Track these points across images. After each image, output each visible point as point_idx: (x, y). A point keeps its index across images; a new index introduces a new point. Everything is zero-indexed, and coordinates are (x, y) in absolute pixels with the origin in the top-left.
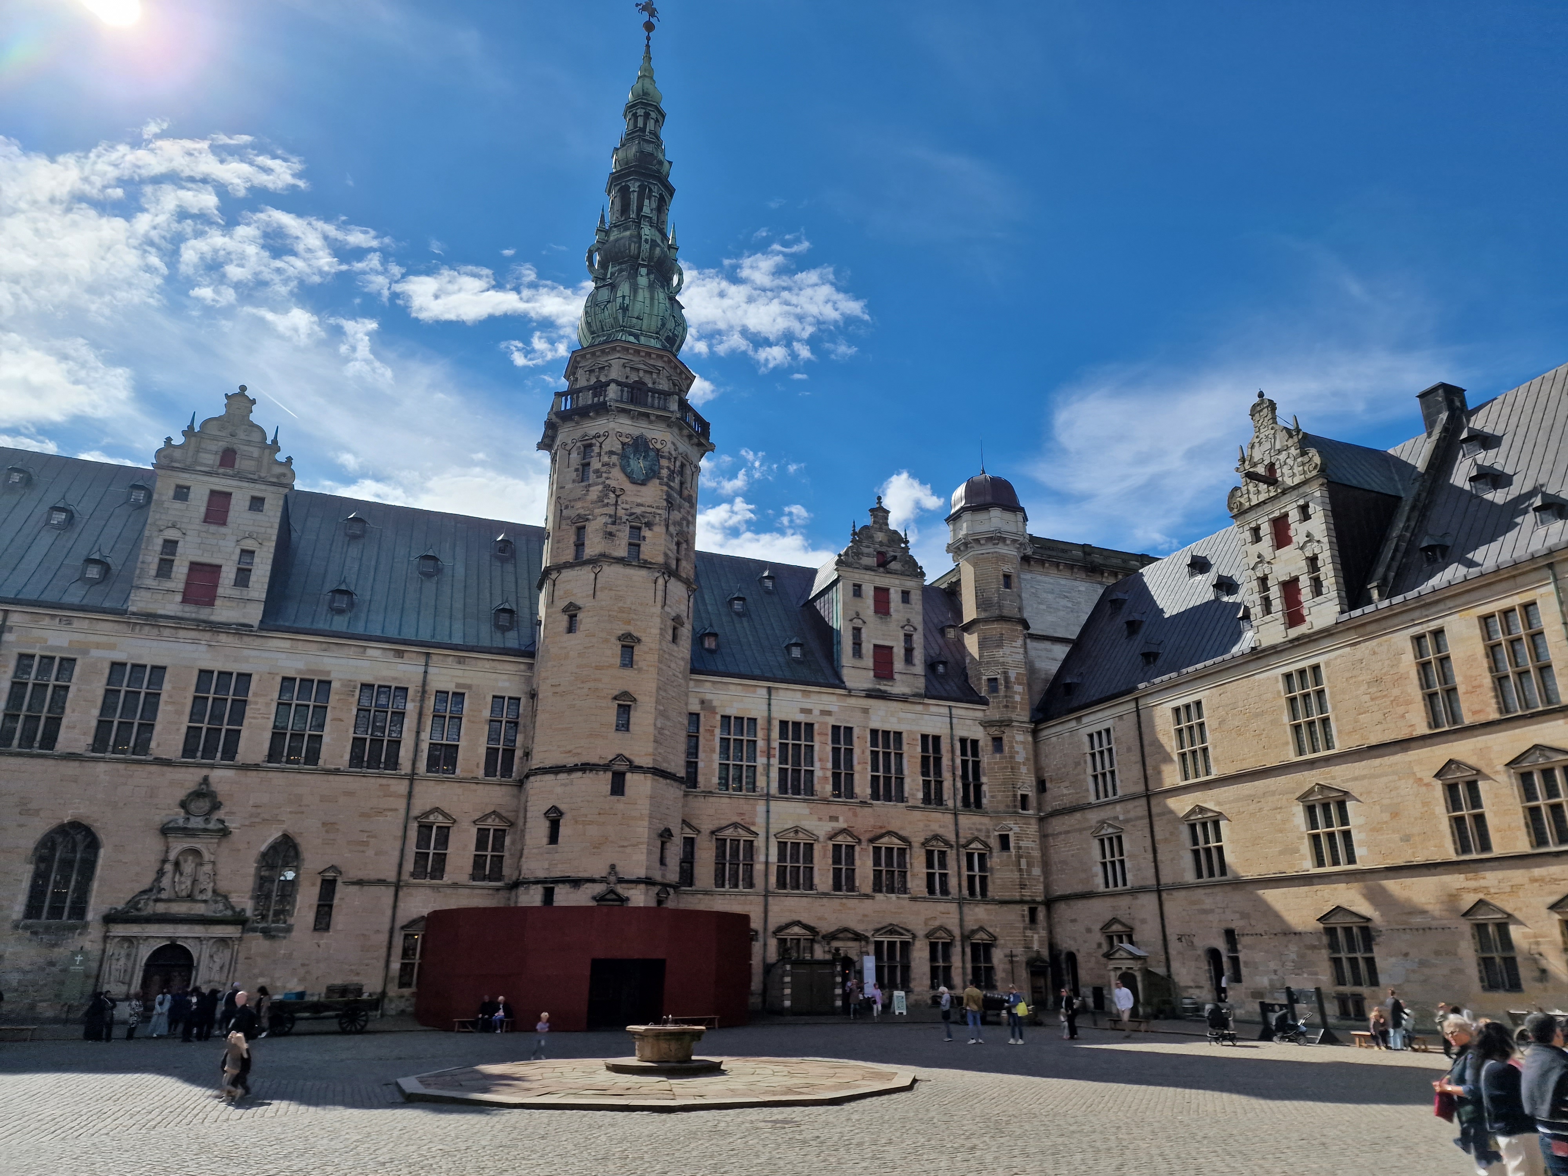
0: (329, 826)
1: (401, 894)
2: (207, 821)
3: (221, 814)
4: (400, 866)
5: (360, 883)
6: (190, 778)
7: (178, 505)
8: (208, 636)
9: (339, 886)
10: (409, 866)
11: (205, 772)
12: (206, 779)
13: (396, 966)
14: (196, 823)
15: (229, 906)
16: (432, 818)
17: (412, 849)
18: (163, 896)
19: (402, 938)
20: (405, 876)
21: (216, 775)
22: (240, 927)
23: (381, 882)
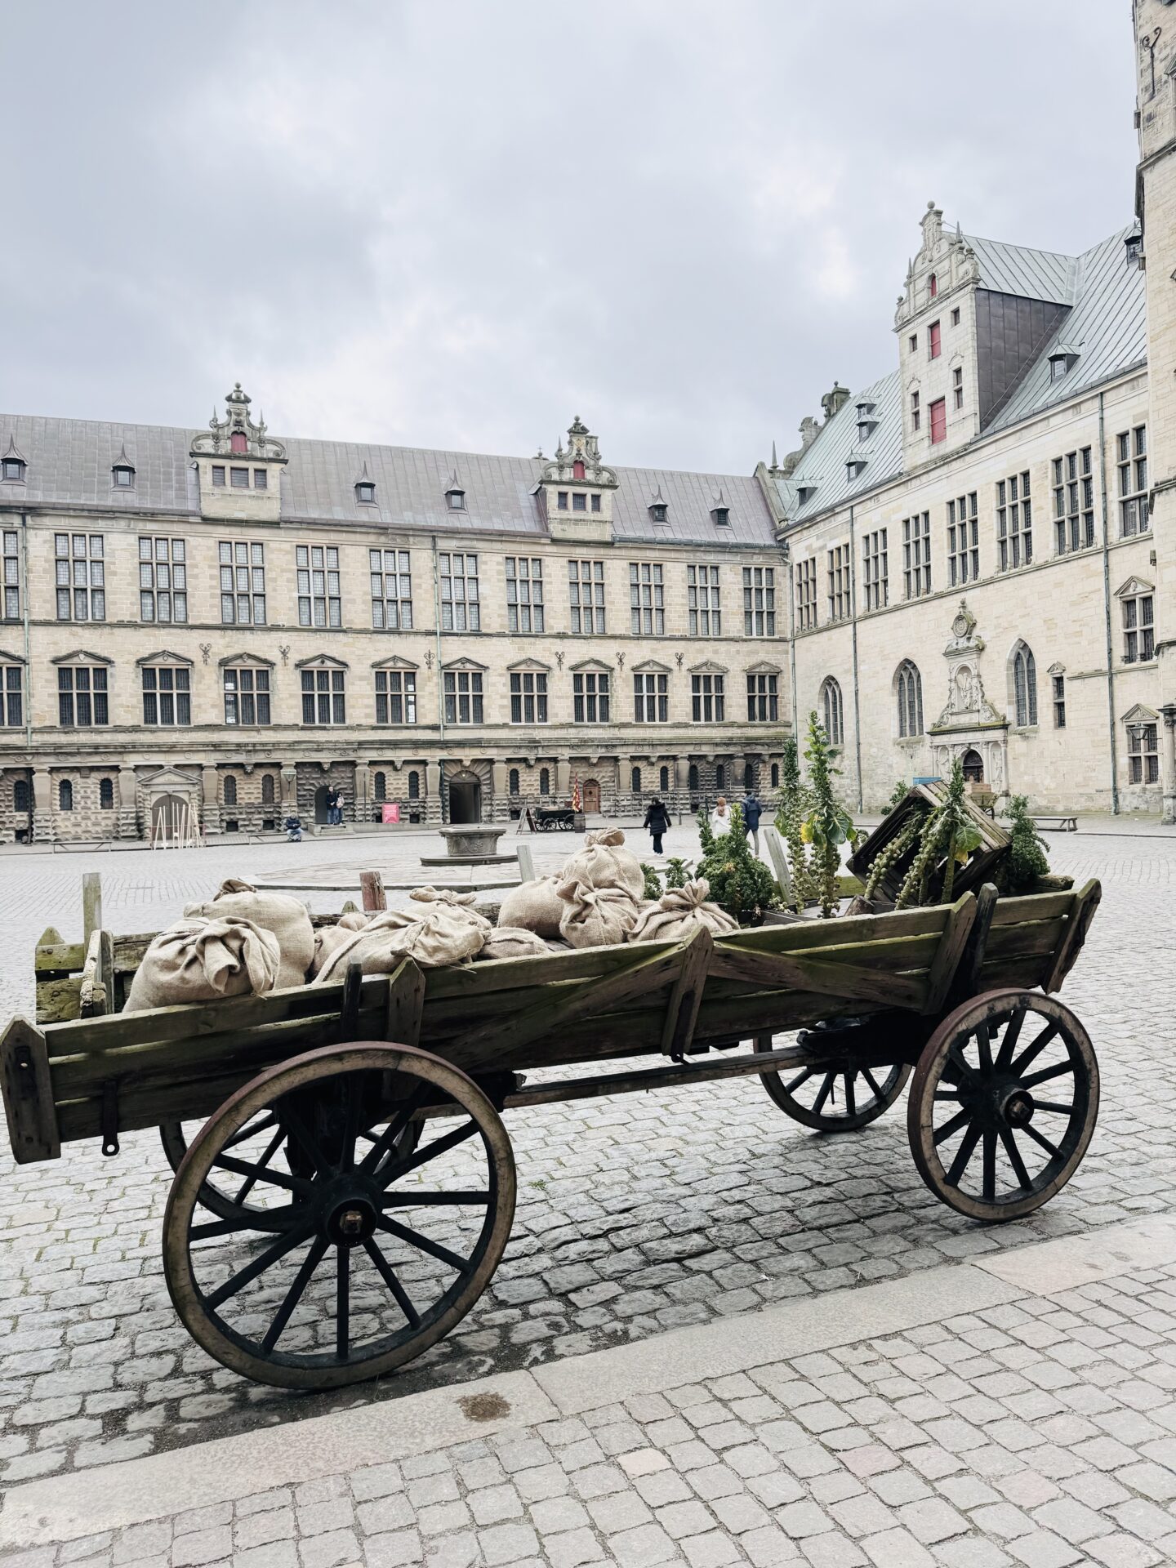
0: (1049, 623)
1: (1116, 682)
2: (969, 639)
3: (976, 632)
4: (1110, 651)
5: (1081, 677)
6: (952, 605)
7: (914, 356)
8: (945, 469)
9: (1065, 680)
10: (1120, 650)
11: (959, 597)
12: (963, 605)
13: (1124, 761)
14: (963, 643)
15: (995, 713)
16: (1131, 591)
17: (1119, 630)
18: (954, 710)
19: (1125, 729)
20: (1118, 663)
21: (969, 596)
22: (1002, 731)
23: (1098, 673)
